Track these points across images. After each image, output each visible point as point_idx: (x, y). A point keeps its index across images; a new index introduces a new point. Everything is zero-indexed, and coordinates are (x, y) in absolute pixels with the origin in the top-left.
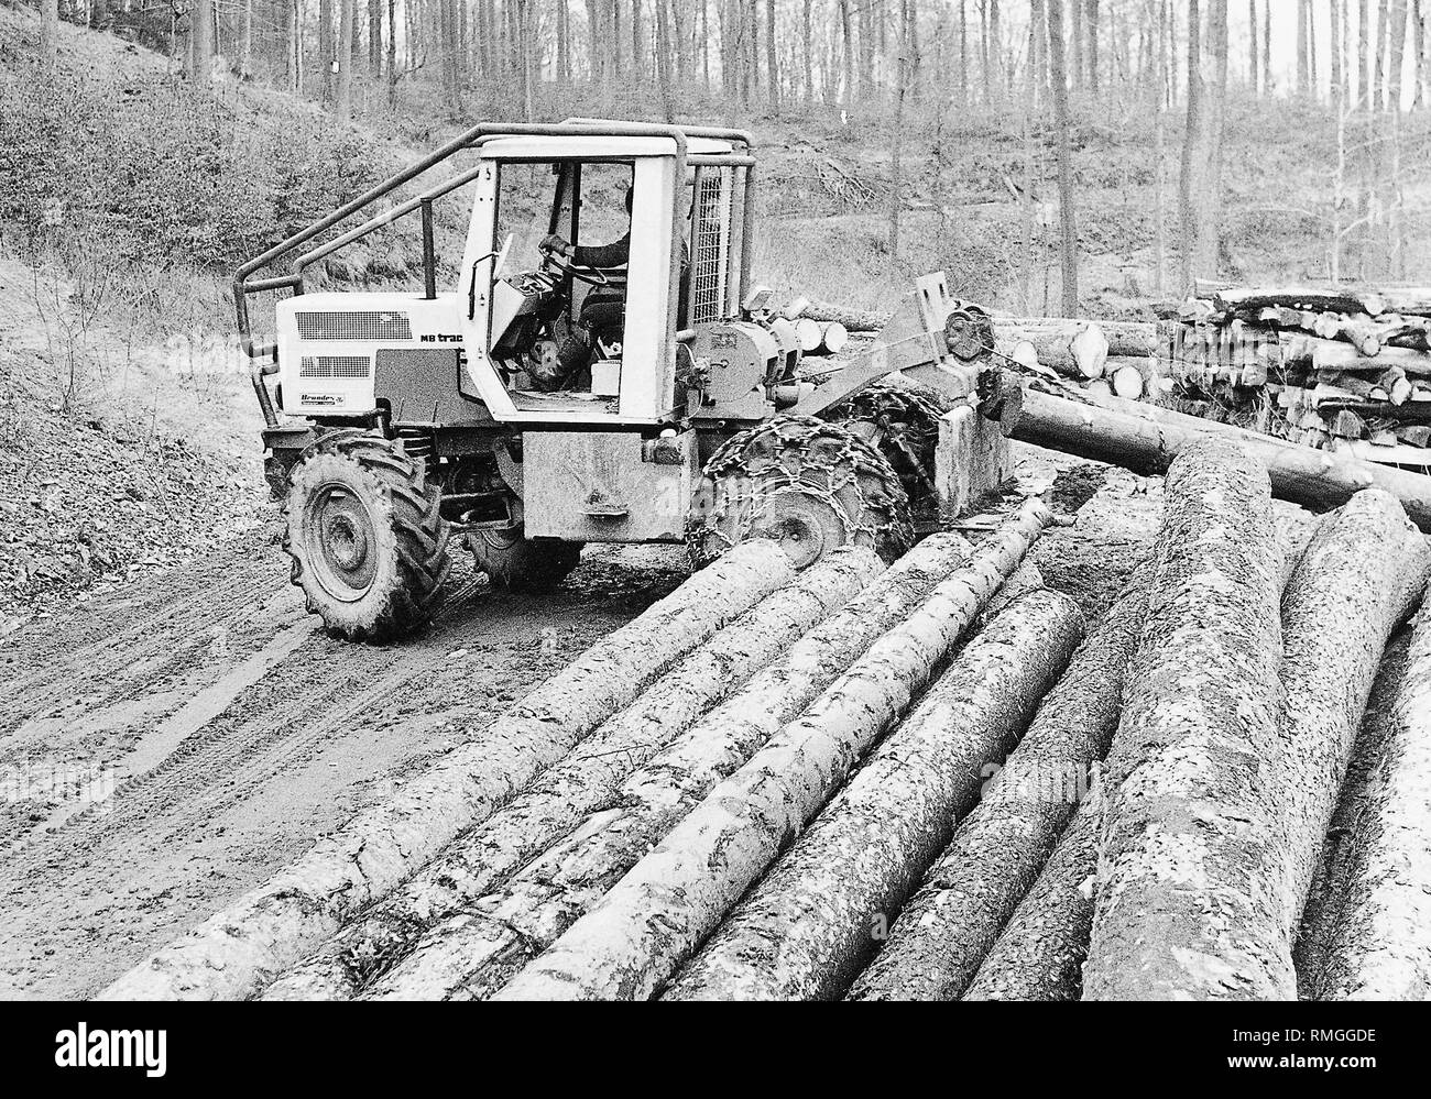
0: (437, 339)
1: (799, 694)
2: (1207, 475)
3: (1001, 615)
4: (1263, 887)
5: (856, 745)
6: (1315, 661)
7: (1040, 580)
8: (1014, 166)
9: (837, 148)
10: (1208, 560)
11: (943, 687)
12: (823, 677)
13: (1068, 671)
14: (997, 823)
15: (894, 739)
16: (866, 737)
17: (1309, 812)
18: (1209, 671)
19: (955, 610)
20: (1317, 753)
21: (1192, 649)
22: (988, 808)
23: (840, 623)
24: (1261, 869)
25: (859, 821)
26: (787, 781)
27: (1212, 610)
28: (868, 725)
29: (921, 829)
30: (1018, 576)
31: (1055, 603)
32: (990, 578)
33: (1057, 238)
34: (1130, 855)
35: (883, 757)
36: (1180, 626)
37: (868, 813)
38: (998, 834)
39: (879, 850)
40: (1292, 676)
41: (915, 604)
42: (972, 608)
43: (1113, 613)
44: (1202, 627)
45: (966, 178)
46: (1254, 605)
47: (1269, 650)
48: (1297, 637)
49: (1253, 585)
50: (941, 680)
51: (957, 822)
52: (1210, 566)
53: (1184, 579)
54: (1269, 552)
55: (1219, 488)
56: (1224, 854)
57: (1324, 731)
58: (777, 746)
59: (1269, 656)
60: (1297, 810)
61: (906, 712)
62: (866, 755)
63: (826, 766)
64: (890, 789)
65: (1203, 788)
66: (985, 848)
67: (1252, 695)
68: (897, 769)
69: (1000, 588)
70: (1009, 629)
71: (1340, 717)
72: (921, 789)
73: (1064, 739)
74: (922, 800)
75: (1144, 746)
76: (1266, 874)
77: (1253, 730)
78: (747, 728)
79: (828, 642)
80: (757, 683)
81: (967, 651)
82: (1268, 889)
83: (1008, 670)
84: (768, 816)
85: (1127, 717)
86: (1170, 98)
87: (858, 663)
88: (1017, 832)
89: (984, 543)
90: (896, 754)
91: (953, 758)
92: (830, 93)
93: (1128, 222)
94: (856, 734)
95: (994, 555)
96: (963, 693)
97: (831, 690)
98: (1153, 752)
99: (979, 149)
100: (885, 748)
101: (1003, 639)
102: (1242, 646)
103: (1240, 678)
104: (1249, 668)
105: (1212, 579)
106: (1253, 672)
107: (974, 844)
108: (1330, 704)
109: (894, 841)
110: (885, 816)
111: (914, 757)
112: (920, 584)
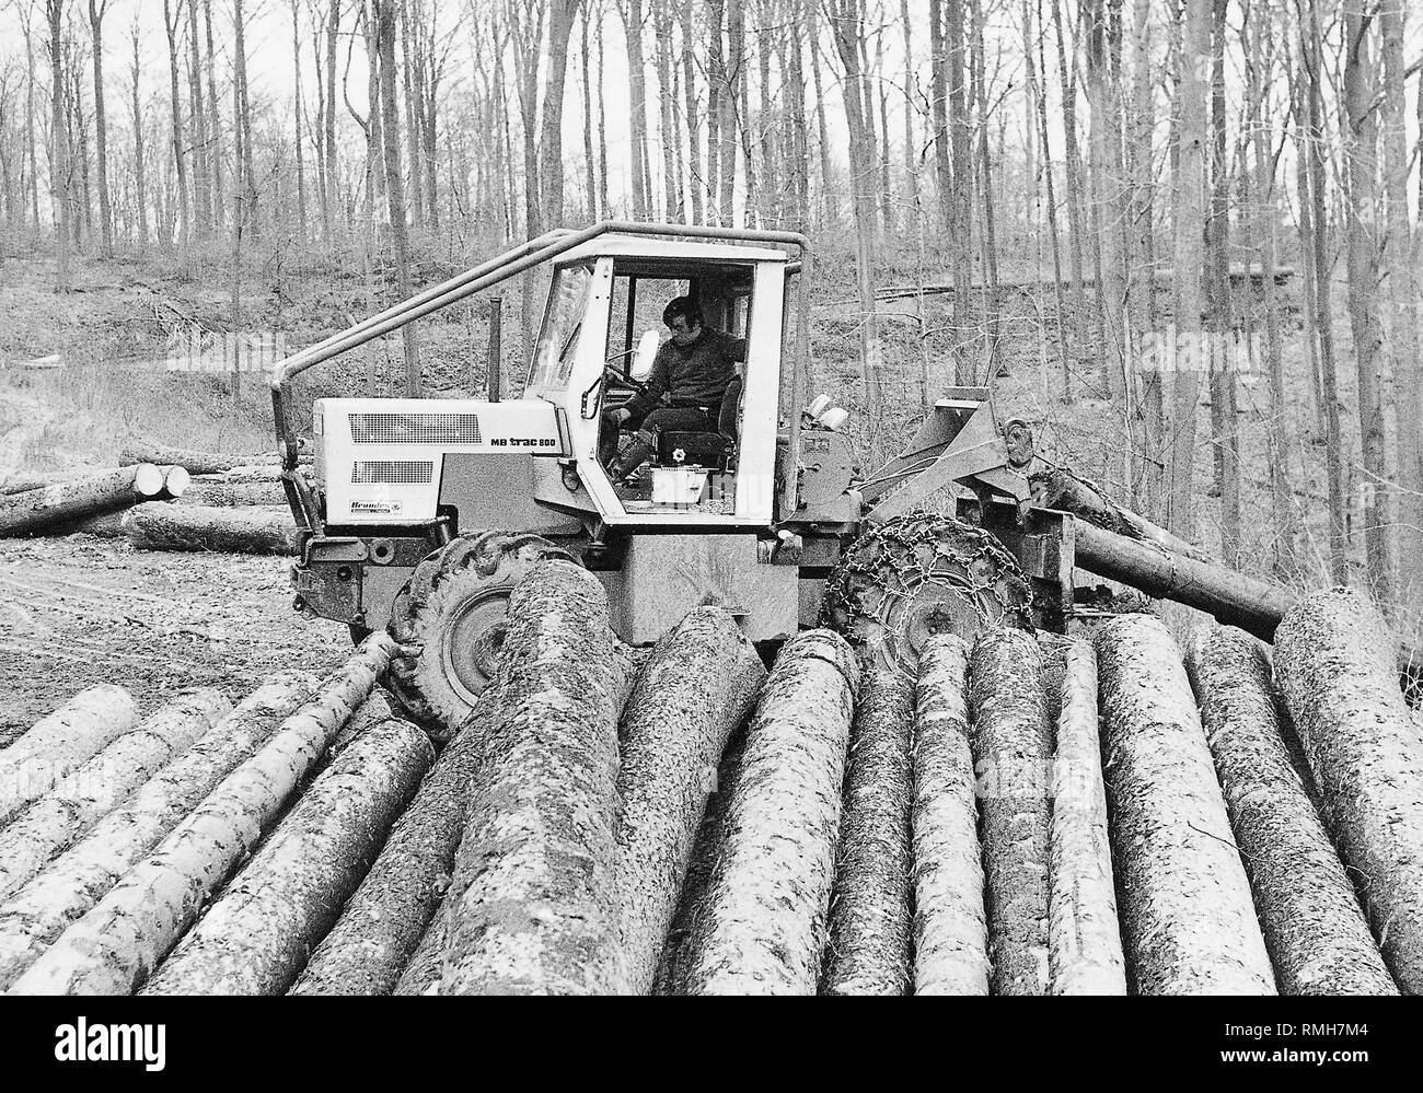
0: (509, 442)
1: (148, 835)
2: (545, 599)
3: (350, 747)
4: (598, 977)
5: (208, 880)
6: (653, 771)
7: (388, 711)
8: (356, 303)
9: (175, 289)
10: (546, 679)
11: (293, 819)
12: (172, 818)
13: (417, 798)
14: (350, 948)
15: (245, 874)
16: (218, 873)
17: (648, 913)
18: (546, 782)
19: (303, 744)
20: (655, 859)
21: (531, 763)
22: (340, 934)
23: (189, 763)
24: (596, 960)
25: (212, 954)
26: (138, 919)
27: (549, 726)
28: (219, 861)
29: (275, 959)
30: (366, 709)
31: (403, 733)
32: (337, 711)
33: (402, 374)
34: (472, 958)
35: (234, 891)
36: (519, 743)
37: (220, 946)
38: (350, 957)
39: (233, 981)
40: (630, 787)
41: (263, 741)
42: (320, 741)
43: (459, 739)
44: (540, 742)
45: (308, 317)
46: (591, 719)
47: (606, 761)
48: (635, 750)
49: (590, 701)
50: (291, 813)
51: (311, 950)
52: (548, 685)
53: (523, 699)
54: (606, 669)
55: (557, 610)
56: (559, 950)
57: (662, 837)
58: (127, 885)
59: (605, 766)
60: (637, 912)
61: (257, 846)
62: (218, 891)
63: (177, 902)
64: (242, 922)
65: (540, 891)
66: (338, 972)
67: (588, 803)
68: (248, 902)
69: (348, 721)
70: (357, 760)
71: (677, 823)
72: (273, 920)
73: (413, 862)
74: (275, 931)
75: (485, 856)
76: (600, 966)
77: (589, 835)
78: (96, 873)
79: (176, 782)
80: (104, 828)
81: (316, 784)
82: (603, 979)
83: (357, 800)
84: (118, 955)
85: (470, 831)
86: (510, 232)
87: (207, 800)
88: (370, 954)
89: (331, 677)
90: (247, 887)
91: (304, 888)
92: (165, 233)
93: (473, 356)
94: (206, 870)
95: (342, 688)
96: (313, 824)
97: (180, 829)
98: (493, 861)
99: (320, 288)
100: (237, 883)
101: (352, 769)
102: (577, 757)
103: (575, 788)
104: (586, 779)
105: (552, 696)
106: (589, 782)
107: (327, 969)
108: (667, 811)
109: (248, 972)
110: (238, 949)
111: (266, 890)
112: (268, 721)
